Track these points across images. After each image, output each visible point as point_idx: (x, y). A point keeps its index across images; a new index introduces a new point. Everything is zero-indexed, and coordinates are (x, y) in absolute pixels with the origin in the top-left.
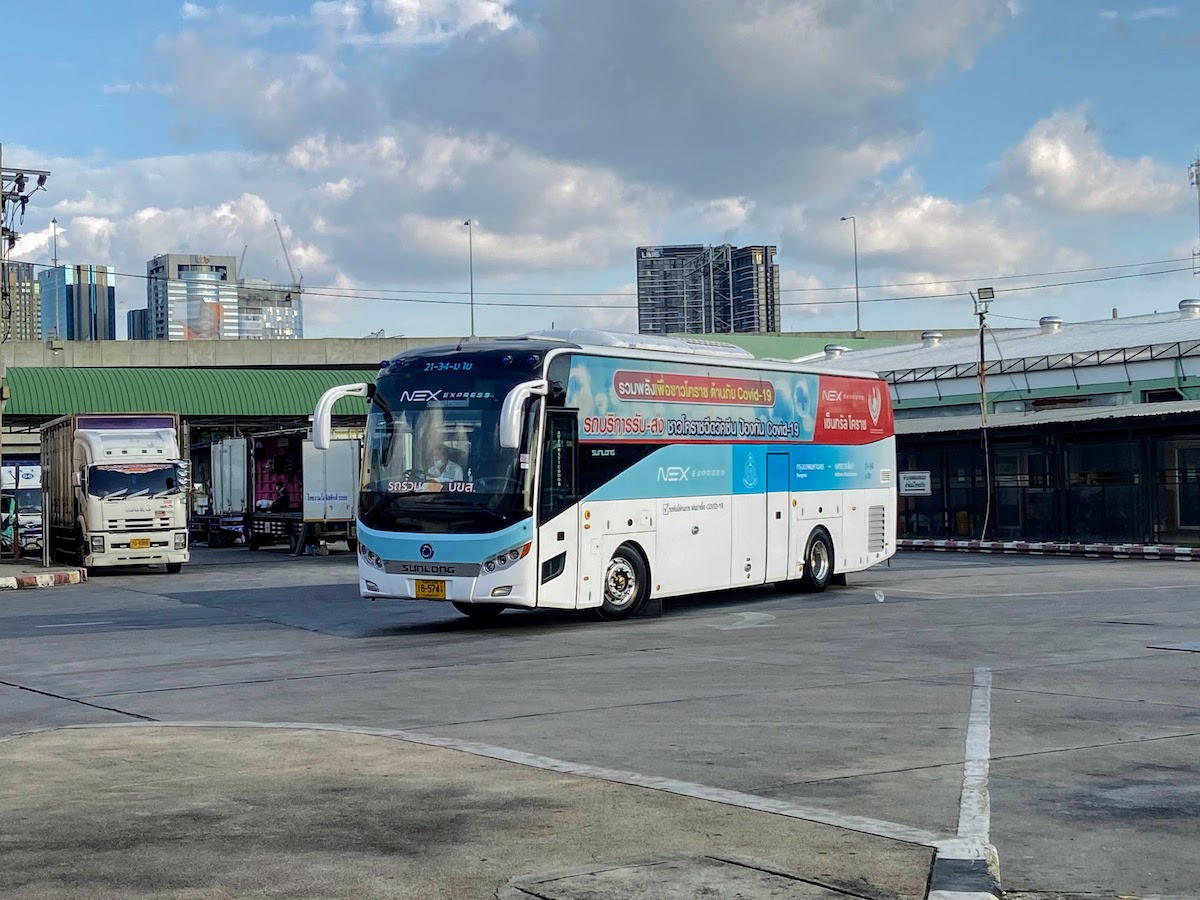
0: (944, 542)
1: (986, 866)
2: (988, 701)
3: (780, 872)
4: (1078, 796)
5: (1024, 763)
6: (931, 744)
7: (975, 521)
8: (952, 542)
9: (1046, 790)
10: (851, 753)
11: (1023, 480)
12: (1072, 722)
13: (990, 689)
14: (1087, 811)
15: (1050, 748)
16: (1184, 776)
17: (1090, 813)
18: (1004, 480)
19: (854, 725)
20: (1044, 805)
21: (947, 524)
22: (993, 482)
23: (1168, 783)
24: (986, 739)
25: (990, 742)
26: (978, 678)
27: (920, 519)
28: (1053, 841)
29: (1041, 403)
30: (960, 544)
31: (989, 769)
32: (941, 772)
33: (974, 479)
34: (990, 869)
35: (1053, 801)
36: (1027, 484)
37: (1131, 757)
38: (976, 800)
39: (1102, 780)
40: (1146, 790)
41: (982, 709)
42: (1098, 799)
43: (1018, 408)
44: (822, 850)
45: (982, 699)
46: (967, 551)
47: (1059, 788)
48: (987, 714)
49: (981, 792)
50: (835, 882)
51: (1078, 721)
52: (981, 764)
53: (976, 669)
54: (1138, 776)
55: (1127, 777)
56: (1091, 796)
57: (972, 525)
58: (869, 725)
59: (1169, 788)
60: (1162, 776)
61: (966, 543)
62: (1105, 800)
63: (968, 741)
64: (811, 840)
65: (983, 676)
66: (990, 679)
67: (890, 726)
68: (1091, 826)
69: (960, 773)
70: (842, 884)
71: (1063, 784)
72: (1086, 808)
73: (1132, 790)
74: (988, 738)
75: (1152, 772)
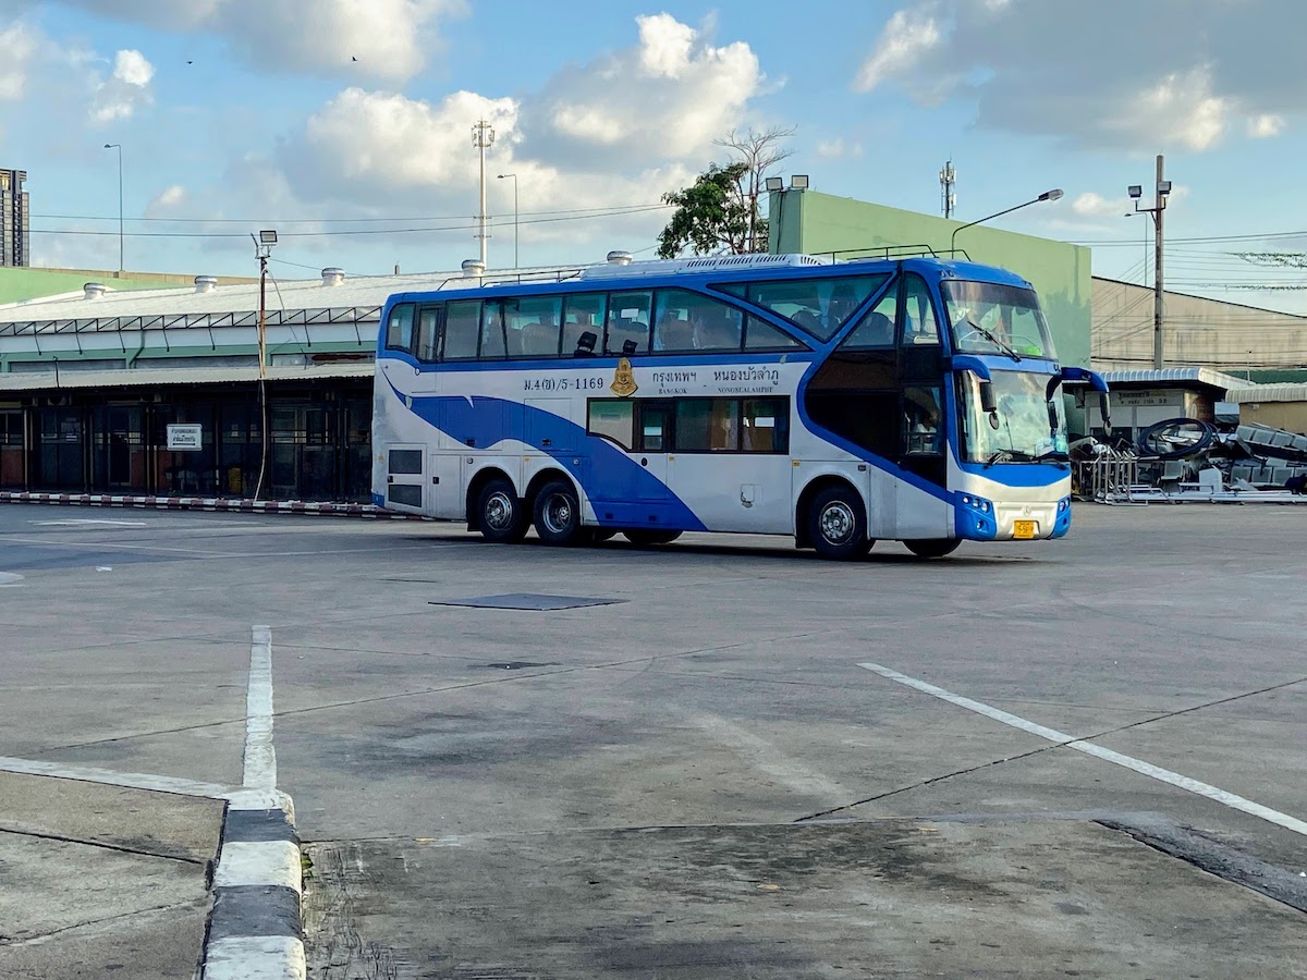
0: (214, 500)
1: (284, 815)
2: (270, 658)
3: (51, 835)
4: (369, 747)
5: (309, 717)
6: (210, 702)
7: (247, 479)
8: (222, 501)
9: (335, 744)
10: (120, 715)
11: (301, 437)
12: (357, 675)
13: (270, 647)
14: (377, 761)
15: (336, 702)
16: (472, 724)
17: (379, 763)
18: (280, 437)
19: (122, 686)
20: (333, 757)
21: (217, 482)
22: (269, 437)
23: (455, 731)
24: (268, 695)
25: (273, 698)
26: (257, 636)
27: (188, 476)
28: (343, 792)
29: (321, 358)
30: (231, 503)
31: (274, 724)
32: (221, 730)
33: (249, 435)
34: (287, 817)
35: (343, 753)
36: (304, 440)
37: (418, 708)
38: (260, 756)
39: (392, 731)
40: (436, 738)
41: (263, 666)
42: (389, 749)
43: (296, 362)
44: (97, 809)
45: (262, 657)
46: (238, 510)
47: (348, 740)
48: (269, 671)
49: (266, 748)
50: (117, 841)
51: (363, 675)
52: (265, 720)
53: (254, 628)
54: (425, 725)
55: (416, 726)
56: (381, 746)
57: (244, 482)
58: (140, 686)
59: (458, 735)
60: (450, 724)
61: (238, 503)
62: (396, 749)
63: (249, 698)
64: (85, 800)
65: (261, 632)
66: (270, 636)
67: (162, 686)
68: (382, 775)
69: (241, 730)
70: (124, 843)
71: (351, 736)
72: (375, 758)
73: (421, 739)
74: (271, 694)
75: (439, 720)
